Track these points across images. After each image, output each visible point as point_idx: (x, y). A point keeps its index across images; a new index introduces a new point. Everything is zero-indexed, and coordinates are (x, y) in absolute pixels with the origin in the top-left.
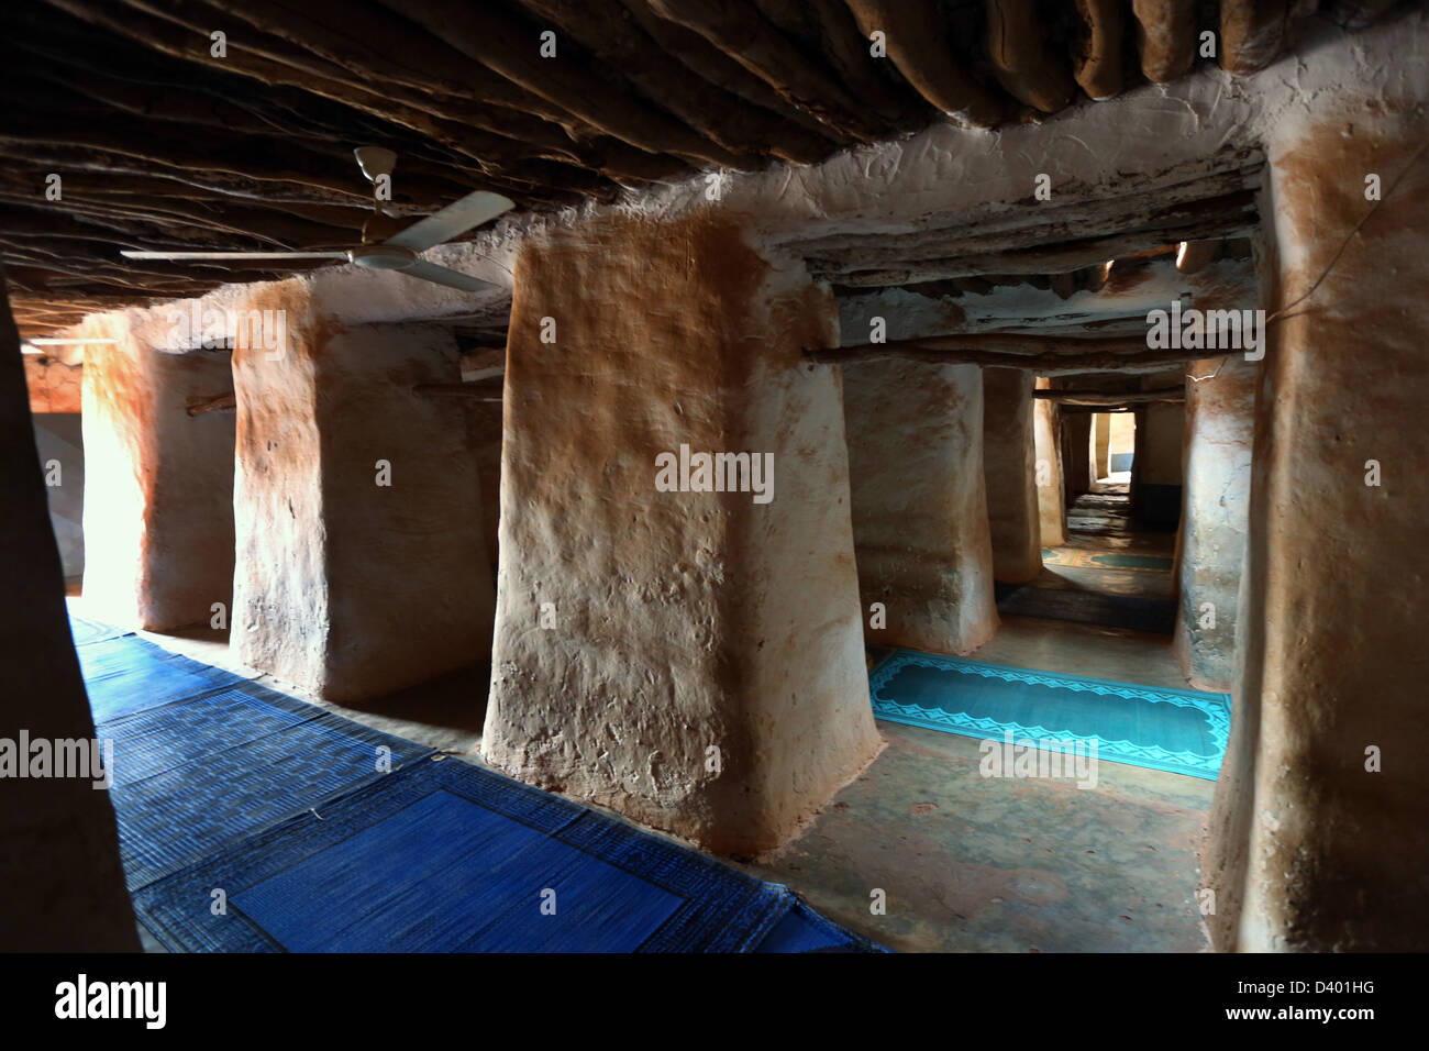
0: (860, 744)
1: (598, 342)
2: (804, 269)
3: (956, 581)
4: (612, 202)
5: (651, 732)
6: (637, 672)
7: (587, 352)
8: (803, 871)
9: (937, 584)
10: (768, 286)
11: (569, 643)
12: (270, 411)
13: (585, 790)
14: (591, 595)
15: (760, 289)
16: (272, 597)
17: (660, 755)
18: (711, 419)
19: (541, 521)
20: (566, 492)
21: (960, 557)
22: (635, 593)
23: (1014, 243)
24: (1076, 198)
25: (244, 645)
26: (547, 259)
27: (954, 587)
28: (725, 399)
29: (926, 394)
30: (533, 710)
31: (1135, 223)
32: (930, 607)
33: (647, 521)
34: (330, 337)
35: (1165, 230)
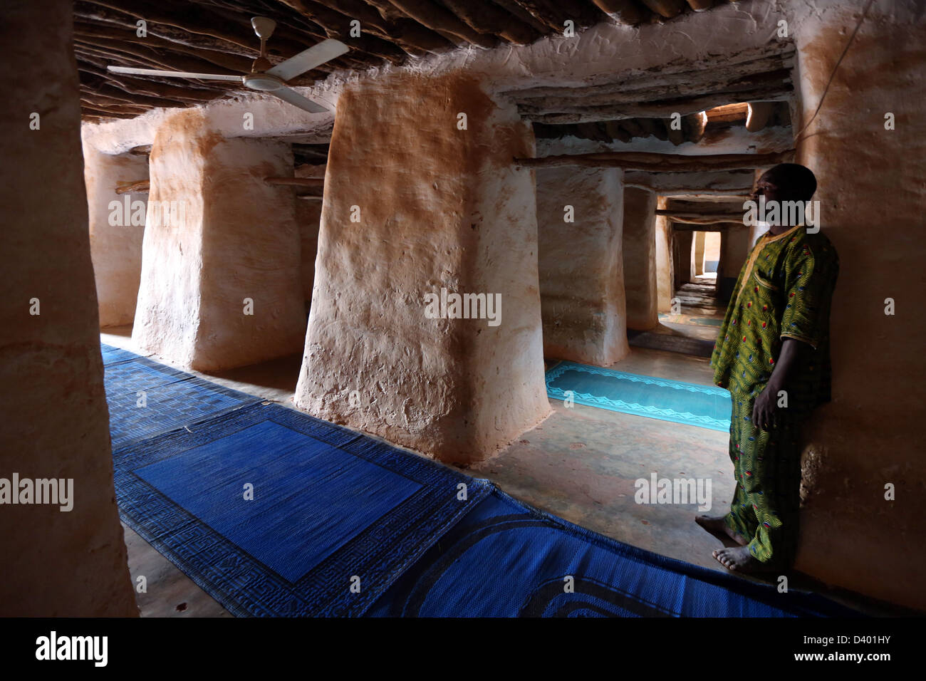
0: (538, 408)
1: (387, 147)
2: (517, 111)
3: (602, 319)
4: (401, 64)
5: (406, 386)
6: (399, 349)
7: (380, 153)
8: (499, 474)
9: (590, 320)
10: (494, 117)
11: (357, 331)
12: (172, 189)
13: (360, 423)
14: (373, 301)
15: (489, 118)
16: (162, 305)
17: (411, 401)
18: (456, 192)
19: (344, 255)
20: (361, 237)
21: (606, 304)
22: (401, 299)
23: (645, 97)
24: (683, 69)
25: (142, 335)
26: (358, 98)
27: (601, 323)
28: (464, 180)
29: (588, 201)
30: (330, 374)
31: (719, 87)
32: (585, 335)
33: (411, 254)
34: (215, 144)
35: (737, 93)
